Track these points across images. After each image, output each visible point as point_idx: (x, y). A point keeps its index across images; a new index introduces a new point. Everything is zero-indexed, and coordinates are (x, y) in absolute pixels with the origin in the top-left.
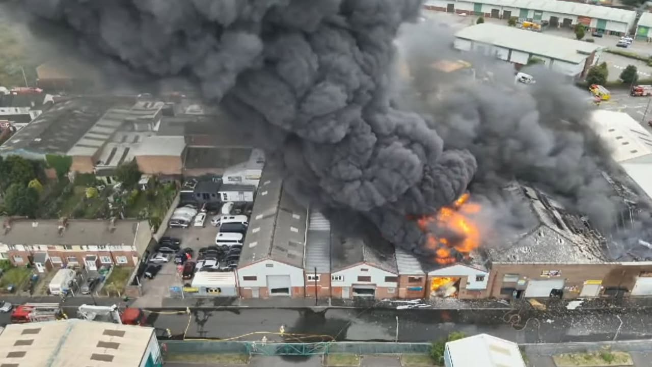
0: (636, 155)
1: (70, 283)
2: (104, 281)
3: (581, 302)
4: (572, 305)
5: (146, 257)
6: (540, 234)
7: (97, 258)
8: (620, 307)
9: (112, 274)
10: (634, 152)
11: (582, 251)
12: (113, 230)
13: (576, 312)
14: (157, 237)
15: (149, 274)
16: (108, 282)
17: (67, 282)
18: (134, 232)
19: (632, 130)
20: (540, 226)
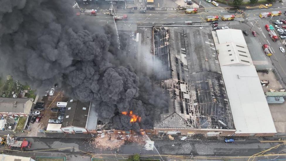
0: (233, 62)
1: (5, 125)
2: (17, 125)
3: (187, 137)
4: (183, 138)
5: (31, 113)
6: (173, 116)
7: (12, 115)
8: (200, 140)
9: (19, 121)
10: (232, 60)
11: (187, 124)
12: (16, 107)
13: (184, 141)
14: (35, 103)
15: (32, 121)
16: (18, 124)
17: (3, 126)
18: (24, 107)
19: (237, 46)
20: (174, 113)
